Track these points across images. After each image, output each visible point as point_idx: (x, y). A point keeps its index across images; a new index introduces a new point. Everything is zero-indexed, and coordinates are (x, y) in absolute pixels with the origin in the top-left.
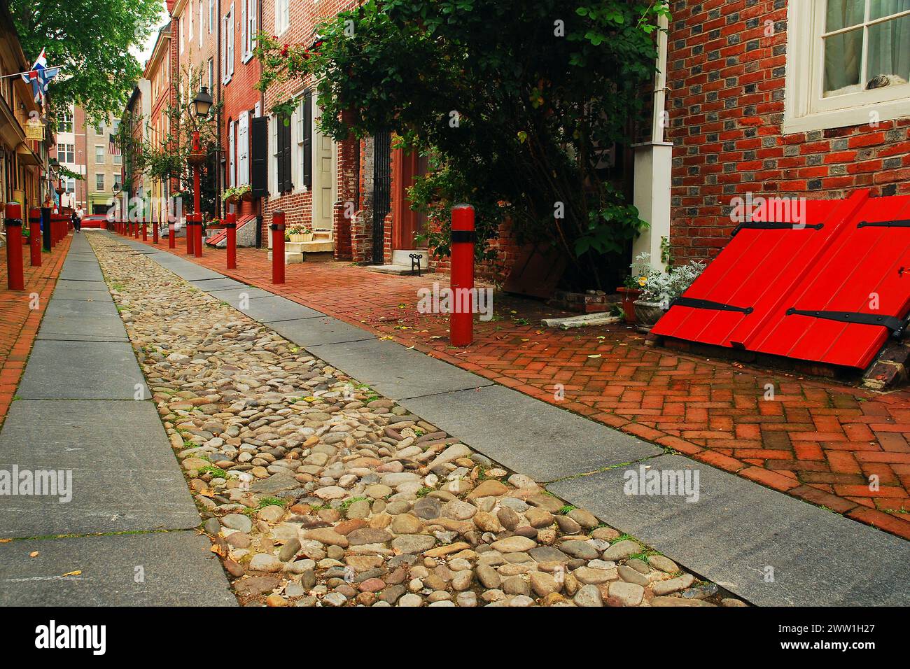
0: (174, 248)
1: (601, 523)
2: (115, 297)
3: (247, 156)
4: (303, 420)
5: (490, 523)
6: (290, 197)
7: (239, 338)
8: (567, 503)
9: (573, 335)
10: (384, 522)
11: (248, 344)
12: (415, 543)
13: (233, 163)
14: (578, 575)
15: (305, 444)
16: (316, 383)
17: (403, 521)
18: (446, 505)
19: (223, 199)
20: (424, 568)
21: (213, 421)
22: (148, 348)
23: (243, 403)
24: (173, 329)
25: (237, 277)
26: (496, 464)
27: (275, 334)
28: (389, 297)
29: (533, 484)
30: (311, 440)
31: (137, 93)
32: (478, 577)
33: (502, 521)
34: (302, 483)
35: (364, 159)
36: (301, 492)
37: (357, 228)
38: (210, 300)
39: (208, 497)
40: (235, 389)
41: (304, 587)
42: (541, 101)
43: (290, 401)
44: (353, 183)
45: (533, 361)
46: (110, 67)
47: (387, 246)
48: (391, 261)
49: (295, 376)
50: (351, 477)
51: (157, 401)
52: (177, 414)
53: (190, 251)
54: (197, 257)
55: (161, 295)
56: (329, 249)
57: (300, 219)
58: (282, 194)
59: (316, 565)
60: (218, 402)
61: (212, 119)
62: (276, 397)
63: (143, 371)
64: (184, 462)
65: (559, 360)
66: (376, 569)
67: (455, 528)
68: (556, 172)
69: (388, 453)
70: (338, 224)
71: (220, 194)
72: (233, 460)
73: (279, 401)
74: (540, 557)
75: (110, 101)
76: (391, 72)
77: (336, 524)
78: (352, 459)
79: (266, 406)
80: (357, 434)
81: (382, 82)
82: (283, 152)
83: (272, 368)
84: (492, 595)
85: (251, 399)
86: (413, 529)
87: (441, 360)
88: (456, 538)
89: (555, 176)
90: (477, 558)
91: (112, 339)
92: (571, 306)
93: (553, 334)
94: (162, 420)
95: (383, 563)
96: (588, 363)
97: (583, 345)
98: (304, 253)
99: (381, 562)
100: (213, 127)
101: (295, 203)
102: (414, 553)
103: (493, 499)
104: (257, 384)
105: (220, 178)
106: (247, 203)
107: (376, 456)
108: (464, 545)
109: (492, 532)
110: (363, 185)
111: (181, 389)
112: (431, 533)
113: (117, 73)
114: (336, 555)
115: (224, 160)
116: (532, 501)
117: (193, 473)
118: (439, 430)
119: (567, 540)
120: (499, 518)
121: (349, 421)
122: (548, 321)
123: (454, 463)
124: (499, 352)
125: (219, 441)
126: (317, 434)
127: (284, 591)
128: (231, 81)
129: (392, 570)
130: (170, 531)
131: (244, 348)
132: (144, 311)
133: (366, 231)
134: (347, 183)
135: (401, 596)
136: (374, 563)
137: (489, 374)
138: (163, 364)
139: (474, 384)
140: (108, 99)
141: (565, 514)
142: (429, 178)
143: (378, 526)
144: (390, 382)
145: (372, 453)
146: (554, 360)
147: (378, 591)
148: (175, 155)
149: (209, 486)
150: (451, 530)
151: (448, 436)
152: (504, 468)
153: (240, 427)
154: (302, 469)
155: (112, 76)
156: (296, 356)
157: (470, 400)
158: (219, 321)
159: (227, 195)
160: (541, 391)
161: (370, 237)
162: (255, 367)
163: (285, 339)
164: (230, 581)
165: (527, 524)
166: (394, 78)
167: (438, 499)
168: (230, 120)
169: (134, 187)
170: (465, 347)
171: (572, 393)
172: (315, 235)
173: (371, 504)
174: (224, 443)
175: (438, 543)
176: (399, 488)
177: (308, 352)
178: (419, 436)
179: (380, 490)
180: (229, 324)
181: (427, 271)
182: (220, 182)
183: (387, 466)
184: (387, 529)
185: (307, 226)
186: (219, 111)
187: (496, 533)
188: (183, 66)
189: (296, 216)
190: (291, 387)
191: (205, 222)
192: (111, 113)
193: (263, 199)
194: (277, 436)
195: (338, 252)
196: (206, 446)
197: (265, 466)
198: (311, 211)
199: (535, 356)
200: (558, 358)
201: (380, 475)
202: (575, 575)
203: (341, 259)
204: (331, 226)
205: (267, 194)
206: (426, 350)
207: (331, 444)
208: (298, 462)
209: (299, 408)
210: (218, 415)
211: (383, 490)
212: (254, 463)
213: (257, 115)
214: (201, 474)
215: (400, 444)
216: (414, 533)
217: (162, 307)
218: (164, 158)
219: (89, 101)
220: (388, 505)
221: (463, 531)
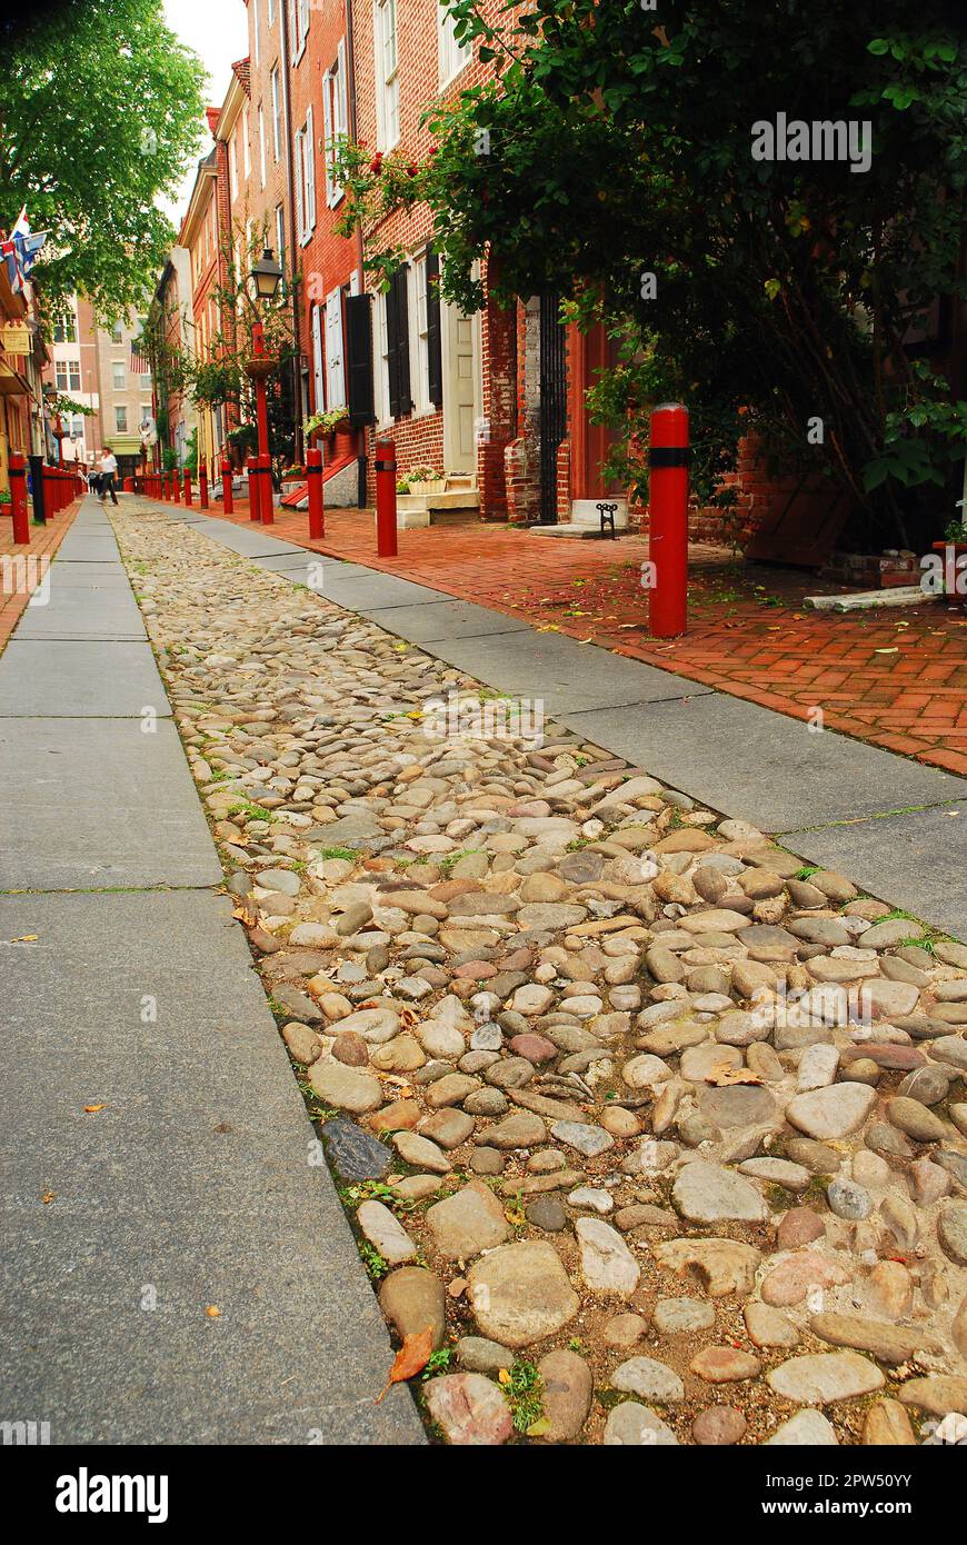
0: (232, 512)
1: (861, 893)
2: (133, 582)
3: (341, 360)
4: (401, 744)
5: (677, 889)
6: (410, 423)
7: (316, 634)
8: (809, 863)
9: (857, 620)
10: (508, 885)
11: (331, 642)
12: (554, 915)
13: (320, 374)
14: (812, 967)
15: (399, 777)
16: (429, 692)
17: (538, 883)
18: (610, 865)
19: (306, 433)
20: (562, 949)
21: (261, 745)
22: (175, 649)
23: (311, 721)
24: (218, 623)
25: (325, 550)
26: (700, 806)
27: (373, 626)
28: (561, 570)
29: (755, 835)
30: (410, 771)
31: (170, 272)
32: (648, 965)
33: (698, 887)
34: (388, 830)
35: (523, 353)
36: (386, 841)
37: (515, 467)
38: (278, 582)
39: (239, 846)
40: (302, 703)
41: (369, 970)
42: (805, 223)
43: (384, 717)
44: (508, 395)
45: (782, 658)
46: (126, 231)
47: (563, 494)
48: (568, 518)
49: (398, 684)
50: (465, 823)
51: (179, 719)
52: (207, 736)
53: (255, 517)
54: (265, 523)
55: (205, 578)
56: (472, 504)
57: (425, 458)
58: (397, 420)
59: (392, 940)
60: (274, 720)
61: (286, 305)
62: (364, 714)
63: (163, 679)
64: (209, 799)
65: (826, 657)
66: (486, 949)
67: (620, 895)
68: (832, 349)
69: (530, 789)
70: (485, 462)
71: (301, 425)
72: (286, 798)
73: (369, 717)
74: (754, 940)
75: (129, 287)
76: (549, 189)
77: (432, 886)
78: (472, 799)
79: (346, 726)
80: (483, 763)
81: (536, 206)
82: (397, 351)
83: (362, 673)
84: (666, 991)
85: (324, 715)
86: (553, 895)
87: (632, 658)
88: (621, 910)
89: (830, 356)
90: (650, 940)
91: (122, 638)
92: (857, 576)
93: (822, 619)
94: (183, 744)
95: (498, 942)
96: (874, 661)
97: (869, 634)
98: (431, 510)
99: (495, 941)
100: (286, 317)
101: (417, 433)
102: (552, 930)
103: (689, 855)
104: (336, 696)
105: (300, 399)
106: (343, 437)
107: (511, 794)
108: (632, 920)
109: (681, 903)
110: (523, 397)
111: (218, 703)
112: (581, 902)
113: (138, 241)
114: (426, 928)
115: (306, 370)
116: (751, 858)
117: (221, 813)
118: (616, 757)
119: (800, 917)
120: (695, 883)
121: (471, 745)
122: (816, 600)
123: (634, 804)
124: (727, 647)
125: (267, 772)
126: (421, 763)
127: (335, 973)
128: (311, 239)
129: (511, 952)
130: (176, 889)
131: (325, 647)
132: (176, 600)
133: (528, 472)
134: (497, 395)
135: (519, 986)
136: (485, 942)
137: (709, 678)
138: (194, 670)
139: (681, 692)
140: (126, 284)
141: (803, 879)
142: (621, 372)
143: (497, 891)
144: (547, 691)
145: (504, 790)
146: (816, 656)
147: (484, 980)
148: (230, 364)
149: (243, 832)
150: (614, 899)
151: (630, 766)
152: (713, 811)
153: (302, 754)
154: (391, 810)
155: (130, 246)
156: (402, 657)
157: (671, 715)
158: (289, 611)
159: (312, 425)
160: (789, 702)
161: (537, 481)
162: (338, 673)
163: (388, 632)
164: (256, 957)
165: (740, 893)
166: (555, 197)
167: (600, 855)
168: (313, 303)
169: (172, 424)
170: (673, 638)
171: (840, 704)
172: (450, 482)
173: (491, 859)
174: (274, 774)
175: (591, 915)
176: (540, 839)
177: (423, 651)
178: (582, 765)
179: (508, 842)
180: (305, 614)
181: (625, 532)
182: (300, 406)
183: (526, 808)
184: (512, 895)
185: (436, 468)
186: (296, 290)
187: (687, 906)
188: (237, 220)
189: (419, 454)
190: (389, 698)
191: (280, 470)
192: (131, 307)
193: (368, 429)
194: (357, 766)
195: (486, 508)
196: (246, 778)
197: (334, 806)
198: (441, 444)
199: (787, 651)
200: (826, 653)
201: (513, 821)
202: (807, 968)
203: (490, 519)
204: (473, 468)
205: (373, 421)
206: (610, 644)
207: (441, 777)
208: (387, 801)
209: (397, 727)
210: (270, 736)
211: (514, 842)
212: (317, 802)
213: (354, 292)
214: (232, 815)
215: (550, 778)
216: (554, 902)
217: (204, 594)
218: (213, 371)
219: (97, 290)
220: (517, 862)
221: (633, 901)
